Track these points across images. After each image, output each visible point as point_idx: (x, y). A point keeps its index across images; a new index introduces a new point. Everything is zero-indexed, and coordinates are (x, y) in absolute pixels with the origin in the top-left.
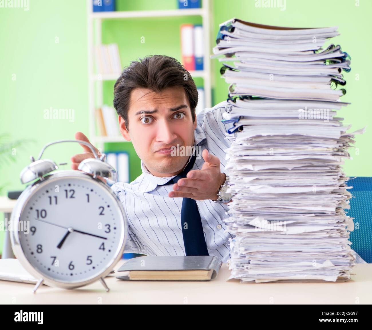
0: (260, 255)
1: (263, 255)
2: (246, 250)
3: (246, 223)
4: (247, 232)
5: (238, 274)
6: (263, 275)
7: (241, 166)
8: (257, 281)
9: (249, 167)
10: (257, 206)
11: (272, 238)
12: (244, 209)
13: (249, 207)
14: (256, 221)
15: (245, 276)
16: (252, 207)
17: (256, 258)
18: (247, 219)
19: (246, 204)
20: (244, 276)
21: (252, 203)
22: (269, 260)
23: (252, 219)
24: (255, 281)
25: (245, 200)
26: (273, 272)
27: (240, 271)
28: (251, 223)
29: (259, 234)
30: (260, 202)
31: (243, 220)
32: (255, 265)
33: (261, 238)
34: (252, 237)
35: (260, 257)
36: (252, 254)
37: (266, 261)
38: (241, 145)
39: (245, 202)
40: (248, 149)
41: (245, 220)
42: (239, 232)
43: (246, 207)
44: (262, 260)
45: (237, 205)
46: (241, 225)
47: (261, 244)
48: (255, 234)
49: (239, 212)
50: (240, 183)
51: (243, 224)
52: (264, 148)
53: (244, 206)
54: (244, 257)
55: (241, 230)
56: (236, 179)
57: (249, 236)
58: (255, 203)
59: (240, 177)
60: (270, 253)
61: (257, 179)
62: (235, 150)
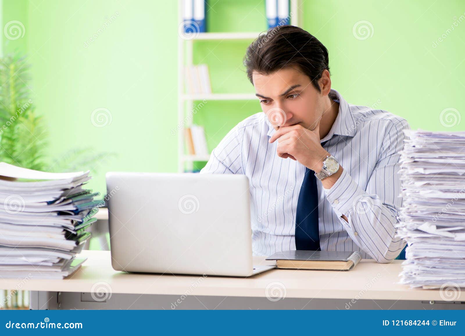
1: (431, 261)
2: (415, 256)
3: (415, 228)
4: (416, 237)
5: (406, 280)
6: (431, 281)
7: (413, 170)
8: (424, 288)
9: (421, 170)
10: (427, 210)
11: (441, 244)
12: (414, 214)
13: (419, 212)
14: (424, 226)
15: (412, 283)
16: (422, 211)
17: (424, 264)
18: (417, 224)
19: (415, 209)
21: (422, 208)
22: (437, 267)
23: (421, 224)
24: (422, 287)
25: (415, 205)
26: (440, 279)
27: (408, 278)
28: (420, 228)
29: (428, 240)
30: (428, 207)
31: (414, 225)
32: (422, 272)
33: (430, 244)
34: (422, 242)
35: (428, 263)
36: (421, 260)
37: (434, 268)
38: (414, 146)
39: (416, 207)
40: (420, 151)
41: (416, 225)
42: (409, 237)
43: (416, 212)
44: (431, 266)
45: (407, 210)
46: (410, 230)
47: (431, 250)
48: (423, 240)
49: (410, 217)
50: (411, 187)
51: (414, 229)
52: (436, 151)
53: (414, 211)
54: (413, 263)
55: (410, 234)
56: (409, 183)
57: (418, 241)
58: (425, 208)
59: (412, 181)
60: (439, 259)
61: (429, 184)
62: (407, 152)
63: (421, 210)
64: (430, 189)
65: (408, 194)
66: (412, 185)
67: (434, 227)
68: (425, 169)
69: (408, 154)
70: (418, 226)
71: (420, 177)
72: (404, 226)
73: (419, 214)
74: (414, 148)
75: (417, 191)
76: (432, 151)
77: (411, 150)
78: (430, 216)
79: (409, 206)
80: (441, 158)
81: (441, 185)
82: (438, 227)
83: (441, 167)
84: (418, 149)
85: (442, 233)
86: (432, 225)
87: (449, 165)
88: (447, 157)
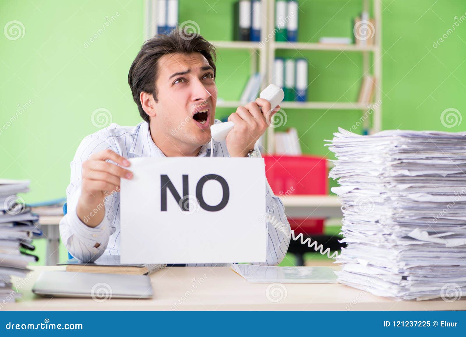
0: (420, 271)
1: (423, 270)
2: (406, 265)
3: (403, 235)
4: (406, 245)
5: (399, 292)
6: (424, 292)
7: (395, 171)
8: (418, 299)
9: (406, 172)
10: (415, 216)
11: (429, 252)
12: (401, 220)
13: (407, 217)
14: (415, 233)
16: (411, 216)
17: (415, 274)
18: (406, 230)
19: (403, 214)
20: (406, 294)
21: (410, 213)
22: (429, 276)
23: (411, 231)
24: (416, 299)
25: (401, 210)
26: (434, 289)
27: (402, 289)
28: (411, 235)
29: (416, 247)
30: (417, 212)
31: (401, 232)
32: (416, 282)
33: (418, 251)
34: (411, 250)
35: (420, 272)
36: (413, 270)
37: (426, 277)
38: (396, 147)
39: (402, 212)
40: (405, 152)
41: (404, 232)
42: (396, 245)
43: (403, 217)
44: (421, 276)
45: (394, 215)
46: (398, 237)
47: (419, 258)
48: (412, 247)
49: (395, 223)
50: (394, 190)
51: (401, 236)
52: (421, 151)
53: (402, 216)
54: (402, 273)
55: (399, 242)
56: (389, 187)
57: (407, 249)
58: (412, 213)
59: (393, 184)
60: (430, 268)
61: (411, 187)
62: (390, 153)
63: (409, 216)
64: (417, 193)
65: (393, 199)
66: (395, 188)
67: (427, 234)
68: (409, 170)
69: (391, 155)
70: (407, 232)
71: (402, 179)
72: (388, 233)
73: (407, 219)
74: (397, 148)
75: (404, 195)
76: (416, 151)
77: (395, 151)
78: (417, 221)
79: (395, 212)
80: (427, 158)
81: (424, 187)
82: (430, 233)
83: (424, 168)
84: (404, 150)
85: (434, 239)
86: (422, 231)
87: (433, 166)
88: (433, 158)
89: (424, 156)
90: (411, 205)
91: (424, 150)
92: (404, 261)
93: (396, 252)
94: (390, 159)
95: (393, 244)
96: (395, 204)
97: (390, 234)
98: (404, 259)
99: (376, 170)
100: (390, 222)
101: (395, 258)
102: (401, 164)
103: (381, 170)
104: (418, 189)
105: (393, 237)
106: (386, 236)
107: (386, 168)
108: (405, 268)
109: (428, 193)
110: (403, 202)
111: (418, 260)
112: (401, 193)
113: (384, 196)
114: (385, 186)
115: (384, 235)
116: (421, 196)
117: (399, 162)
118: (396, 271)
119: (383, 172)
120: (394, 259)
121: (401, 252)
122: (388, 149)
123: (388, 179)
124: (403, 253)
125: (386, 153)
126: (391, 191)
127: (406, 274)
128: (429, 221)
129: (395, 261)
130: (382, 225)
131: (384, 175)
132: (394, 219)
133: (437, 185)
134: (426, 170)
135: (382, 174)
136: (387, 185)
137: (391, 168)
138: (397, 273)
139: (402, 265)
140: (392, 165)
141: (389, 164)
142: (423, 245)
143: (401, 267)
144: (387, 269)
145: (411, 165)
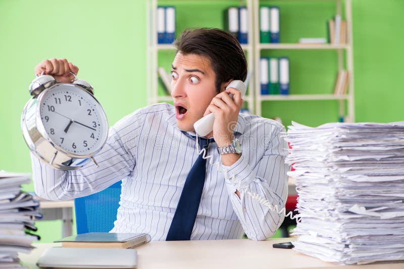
1: (362, 239)
2: (348, 235)
3: (345, 210)
4: (347, 218)
7: (337, 157)
8: (358, 264)
9: (346, 158)
10: (354, 194)
11: (367, 224)
12: (343, 198)
13: (348, 195)
14: (355, 208)
16: (350, 195)
17: (356, 242)
18: (347, 206)
19: (344, 193)
20: (348, 260)
21: (350, 192)
22: (367, 244)
23: (350, 207)
24: (356, 263)
25: (342, 189)
27: (344, 256)
28: (351, 210)
29: (356, 220)
30: (355, 190)
31: (343, 208)
32: (356, 249)
33: (358, 224)
34: (351, 222)
35: (360, 241)
36: (353, 239)
37: (364, 245)
38: (337, 136)
39: (343, 191)
40: (344, 140)
41: (345, 207)
42: (339, 219)
43: (344, 196)
44: (361, 244)
45: (336, 194)
46: (340, 212)
47: (358, 229)
48: (353, 220)
49: (337, 200)
50: (336, 173)
52: (358, 140)
54: (345, 242)
55: (341, 216)
56: (332, 170)
57: (348, 222)
58: (352, 191)
59: (336, 168)
60: (368, 237)
61: (350, 170)
62: (333, 142)
64: (355, 175)
65: (335, 180)
66: (337, 171)
67: (364, 209)
68: (348, 156)
69: (333, 144)
70: (347, 208)
71: (343, 164)
72: (332, 209)
73: (347, 197)
74: (338, 138)
75: (345, 177)
76: (354, 140)
77: (336, 140)
78: (356, 198)
79: (337, 191)
80: (363, 146)
81: (361, 170)
82: (367, 208)
83: (361, 154)
84: (343, 139)
85: (370, 213)
86: (360, 206)
87: (369, 152)
88: (368, 145)
89: (361, 143)
90: (351, 185)
91: (360, 139)
92: (346, 232)
93: (339, 225)
94: (332, 147)
95: (337, 218)
96: (337, 185)
97: (333, 210)
98: (345, 230)
99: (320, 157)
100: (333, 199)
101: (338, 229)
102: (341, 151)
103: (325, 156)
104: (356, 171)
105: (336, 212)
106: (330, 211)
107: (329, 154)
108: (347, 238)
109: (365, 175)
110: (345, 182)
111: (358, 231)
112: (342, 176)
113: (328, 178)
114: (328, 169)
115: (328, 210)
116: (359, 177)
117: (340, 149)
118: (339, 240)
119: (326, 158)
120: (337, 231)
121: (343, 224)
122: (330, 139)
123: (331, 164)
124: (345, 225)
125: (329, 142)
126: (334, 174)
127: (348, 243)
128: (366, 198)
129: (338, 232)
130: (327, 202)
131: (328, 161)
132: (337, 197)
133: (372, 167)
134: (362, 155)
135: (326, 160)
136: (330, 168)
137: (333, 154)
138: (340, 242)
139: (344, 235)
140: (334, 152)
141: (331, 151)
142: (362, 218)
143: (343, 237)
144: (332, 239)
145: (350, 152)
